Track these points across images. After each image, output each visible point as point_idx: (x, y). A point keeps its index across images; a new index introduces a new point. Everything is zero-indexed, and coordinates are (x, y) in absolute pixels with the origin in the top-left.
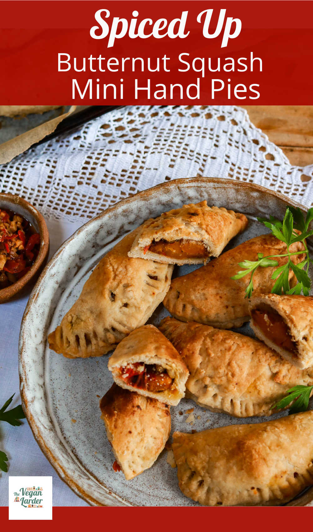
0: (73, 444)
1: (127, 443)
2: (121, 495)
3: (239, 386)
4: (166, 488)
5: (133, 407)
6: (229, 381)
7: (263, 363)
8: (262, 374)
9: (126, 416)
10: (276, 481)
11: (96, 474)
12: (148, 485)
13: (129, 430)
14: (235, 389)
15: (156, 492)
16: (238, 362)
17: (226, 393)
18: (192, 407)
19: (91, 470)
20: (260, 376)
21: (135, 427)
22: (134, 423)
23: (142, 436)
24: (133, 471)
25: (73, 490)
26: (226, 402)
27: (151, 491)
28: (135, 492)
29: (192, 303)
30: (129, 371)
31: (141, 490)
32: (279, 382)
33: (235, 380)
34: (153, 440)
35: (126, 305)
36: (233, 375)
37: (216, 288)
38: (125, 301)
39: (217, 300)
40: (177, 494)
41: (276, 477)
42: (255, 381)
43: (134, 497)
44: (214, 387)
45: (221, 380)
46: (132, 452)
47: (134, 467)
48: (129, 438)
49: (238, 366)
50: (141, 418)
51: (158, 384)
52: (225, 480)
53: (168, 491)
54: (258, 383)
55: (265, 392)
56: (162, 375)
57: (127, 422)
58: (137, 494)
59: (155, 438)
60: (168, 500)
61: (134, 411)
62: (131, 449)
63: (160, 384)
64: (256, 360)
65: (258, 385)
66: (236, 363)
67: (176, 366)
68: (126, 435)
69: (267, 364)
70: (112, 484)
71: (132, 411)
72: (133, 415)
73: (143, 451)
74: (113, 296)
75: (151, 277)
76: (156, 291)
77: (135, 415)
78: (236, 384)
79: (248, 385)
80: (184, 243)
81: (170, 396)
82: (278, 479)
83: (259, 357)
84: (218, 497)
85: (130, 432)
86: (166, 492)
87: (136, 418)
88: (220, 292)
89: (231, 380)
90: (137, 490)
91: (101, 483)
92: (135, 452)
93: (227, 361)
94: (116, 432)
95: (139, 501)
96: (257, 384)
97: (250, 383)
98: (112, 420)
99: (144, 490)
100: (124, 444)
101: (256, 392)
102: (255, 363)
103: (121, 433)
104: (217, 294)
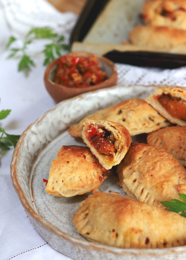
0: (37, 173)
1: (61, 166)
2: (38, 206)
3: (153, 178)
4: (66, 217)
5: (82, 154)
6: (148, 171)
7: (177, 174)
8: (172, 180)
9: (73, 154)
10: (131, 233)
11: (34, 191)
12: (57, 210)
13: (68, 160)
14: (149, 179)
15: (58, 216)
16: (162, 165)
17: (142, 179)
18: (119, 192)
19: (34, 188)
20: (169, 180)
21: (73, 163)
22: (75, 160)
23: (73, 170)
24: (53, 188)
25: (11, 172)
26: (139, 188)
27: (56, 213)
28: (47, 209)
29: (162, 138)
30: (94, 129)
31: (51, 209)
32: (179, 189)
33: (152, 172)
34: (79, 180)
35: (124, 120)
36: (153, 169)
37: (181, 133)
38: (125, 117)
39: (177, 140)
40: (69, 222)
41: (133, 229)
42: (164, 181)
43: (43, 210)
44: (137, 174)
45: (144, 169)
46: (61, 174)
47: (55, 185)
48: (64, 165)
49: (160, 167)
50: (81, 162)
51: (105, 147)
52: (100, 216)
53: (66, 218)
54: (166, 183)
55: (166, 192)
56: (111, 142)
57: (71, 157)
58: (47, 211)
59: (81, 180)
60: (61, 222)
61: (80, 156)
62: (62, 171)
63: (106, 148)
64: (174, 170)
65: (165, 185)
66: (160, 164)
67: (122, 139)
68: (64, 162)
69: (179, 176)
70: (38, 199)
71: (79, 155)
72: (78, 157)
73: (68, 180)
74: (120, 112)
75: (150, 119)
76: (147, 125)
77: (79, 157)
78: (152, 176)
79: (158, 181)
80: (180, 102)
81: (107, 160)
82: (133, 233)
83: (176, 170)
84: (90, 229)
85: (68, 162)
86: (64, 218)
87: (78, 160)
88: (182, 137)
89: (150, 171)
90: (49, 209)
91: (32, 196)
92: (62, 176)
93: (156, 160)
94: (60, 157)
95: (44, 214)
96: (164, 183)
97: (161, 181)
98: (64, 151)
99: (52, 211)
100: (59, 165)
101: (161, 190)
102: (172, 172)
103: (63, 159)
104: (180, 137)
